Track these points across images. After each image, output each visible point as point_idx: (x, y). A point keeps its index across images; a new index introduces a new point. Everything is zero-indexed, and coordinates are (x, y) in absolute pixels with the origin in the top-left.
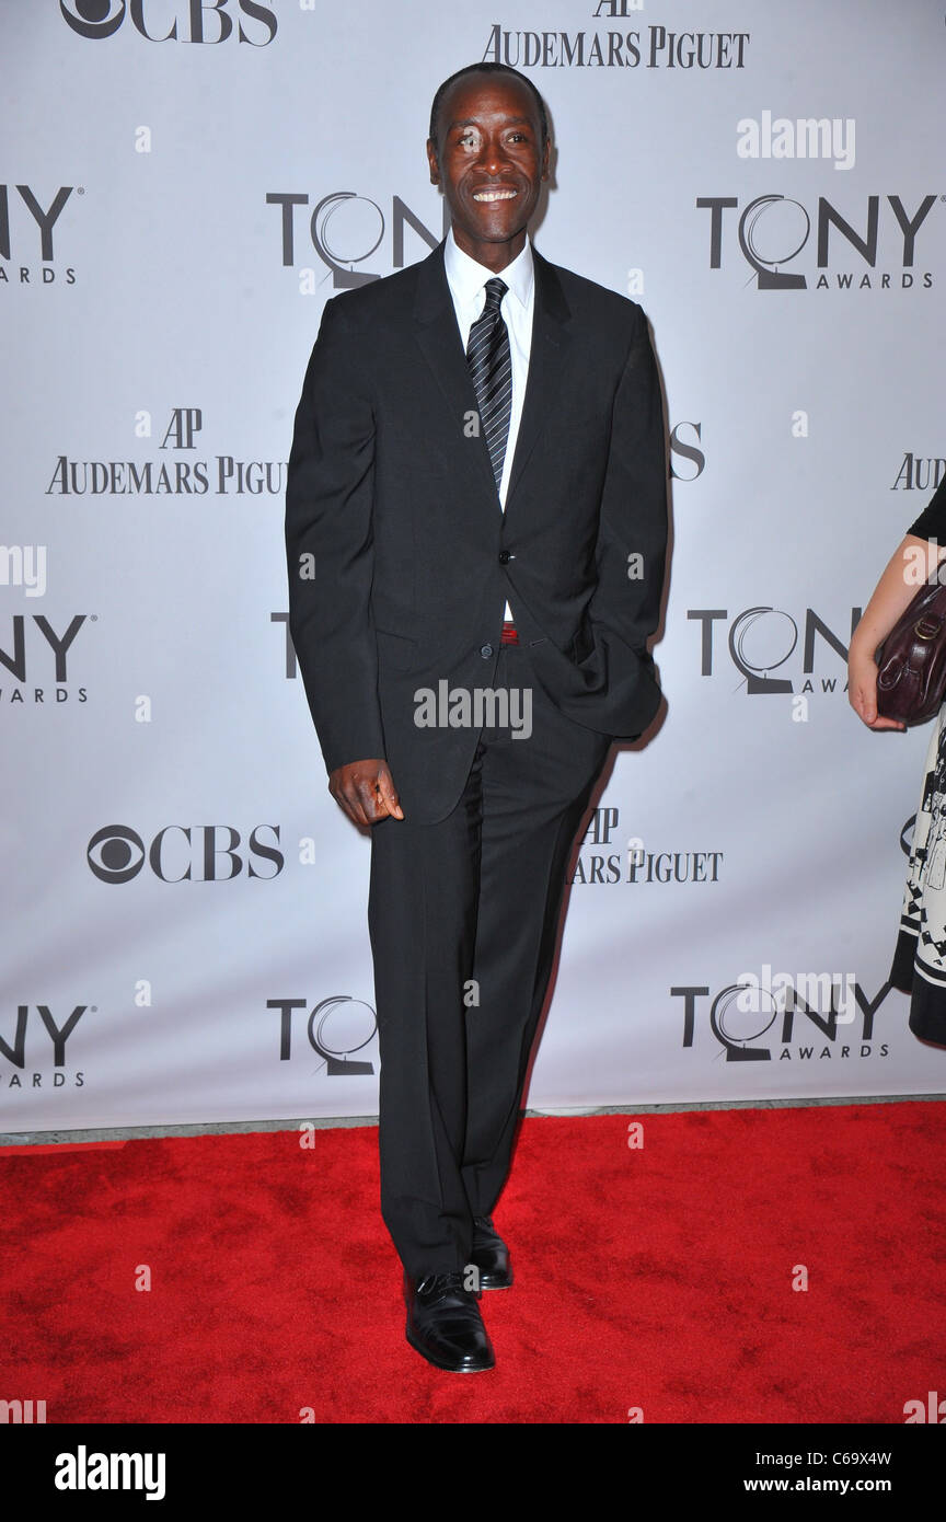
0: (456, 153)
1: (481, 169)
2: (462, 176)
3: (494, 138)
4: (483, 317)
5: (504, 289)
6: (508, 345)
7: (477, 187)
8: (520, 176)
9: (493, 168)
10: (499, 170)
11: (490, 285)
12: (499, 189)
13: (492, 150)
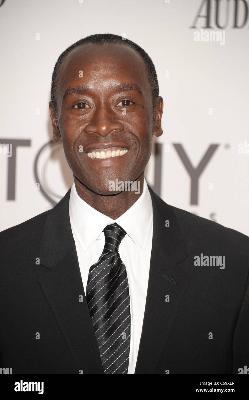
0: (71, 116)
1: (92, 129)
2: (77, 136)
3: (105, 103)
4: (102, 259)
5: (122, 233)
6: (126, 284)
7: (90, 146)
8: (129, 135)
9: (104, 128)
10: (109, 130)
11: (108, 229)
12: (111, 147)
13: (103, 113)
